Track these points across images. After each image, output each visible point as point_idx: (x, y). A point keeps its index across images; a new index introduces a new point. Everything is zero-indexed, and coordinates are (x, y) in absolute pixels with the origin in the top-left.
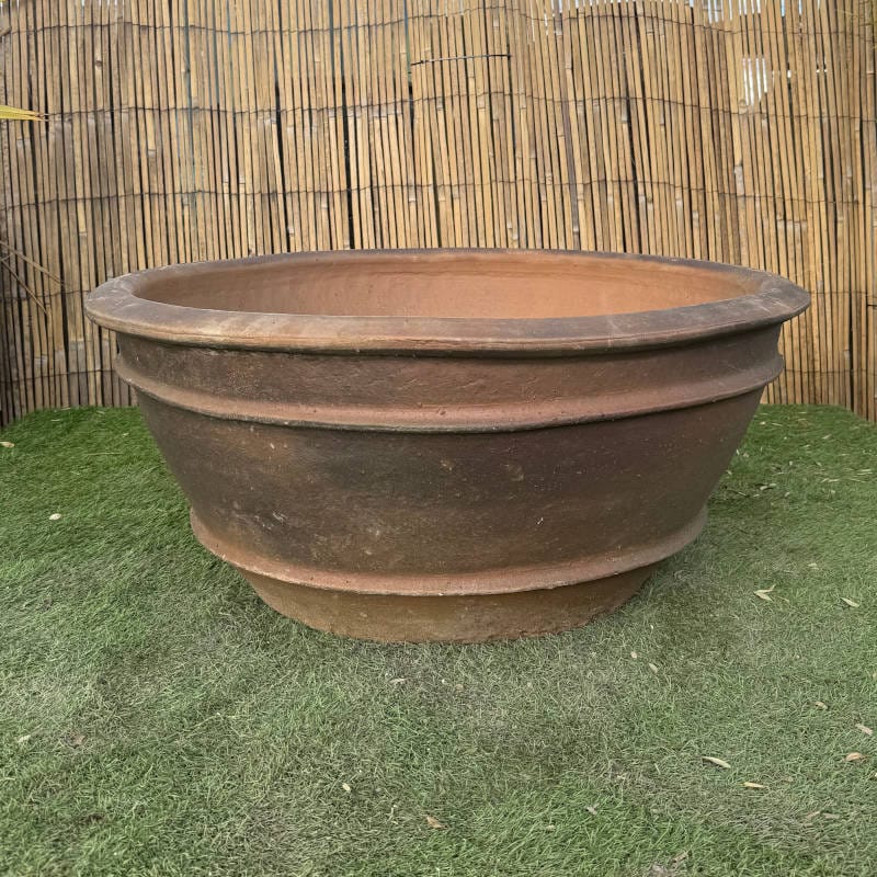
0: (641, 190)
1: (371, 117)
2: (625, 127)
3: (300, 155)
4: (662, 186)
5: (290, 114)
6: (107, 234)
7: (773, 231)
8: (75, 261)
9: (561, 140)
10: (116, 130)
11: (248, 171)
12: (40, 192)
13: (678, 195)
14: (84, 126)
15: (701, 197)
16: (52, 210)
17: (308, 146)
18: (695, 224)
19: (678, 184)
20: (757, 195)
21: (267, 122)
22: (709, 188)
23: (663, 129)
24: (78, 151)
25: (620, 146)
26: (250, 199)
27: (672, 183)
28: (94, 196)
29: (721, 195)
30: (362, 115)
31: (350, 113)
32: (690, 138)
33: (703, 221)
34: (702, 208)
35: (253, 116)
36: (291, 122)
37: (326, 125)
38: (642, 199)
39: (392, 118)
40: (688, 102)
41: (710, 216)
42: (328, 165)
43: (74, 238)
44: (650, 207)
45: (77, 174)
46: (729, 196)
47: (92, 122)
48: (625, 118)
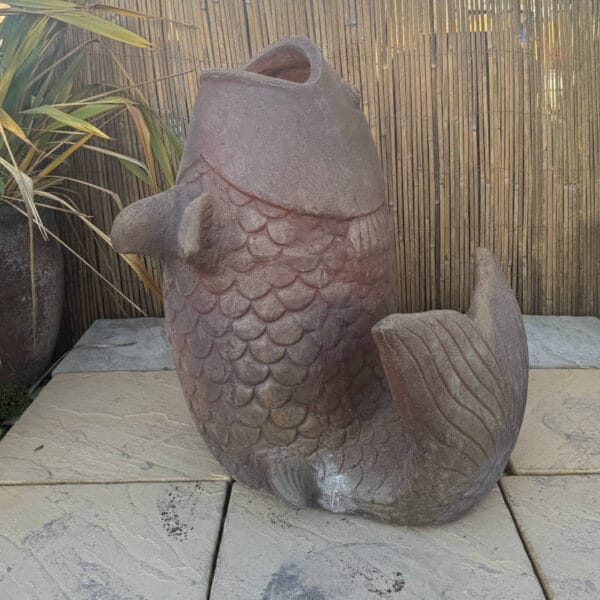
0: (482, 176)
2: (475, 133)
9: (431, 145)
13: (507, 174)
15: (521, 174)
18: (516, 192)
19: (507, 167)
22: (527, 168)
29: (534, 171)
32: (516, 136)
33: (521, 190)
34: (521, 181)
38: (483, 181)
40: (517, 110)
44: (488, 185)
48: (475, 128)
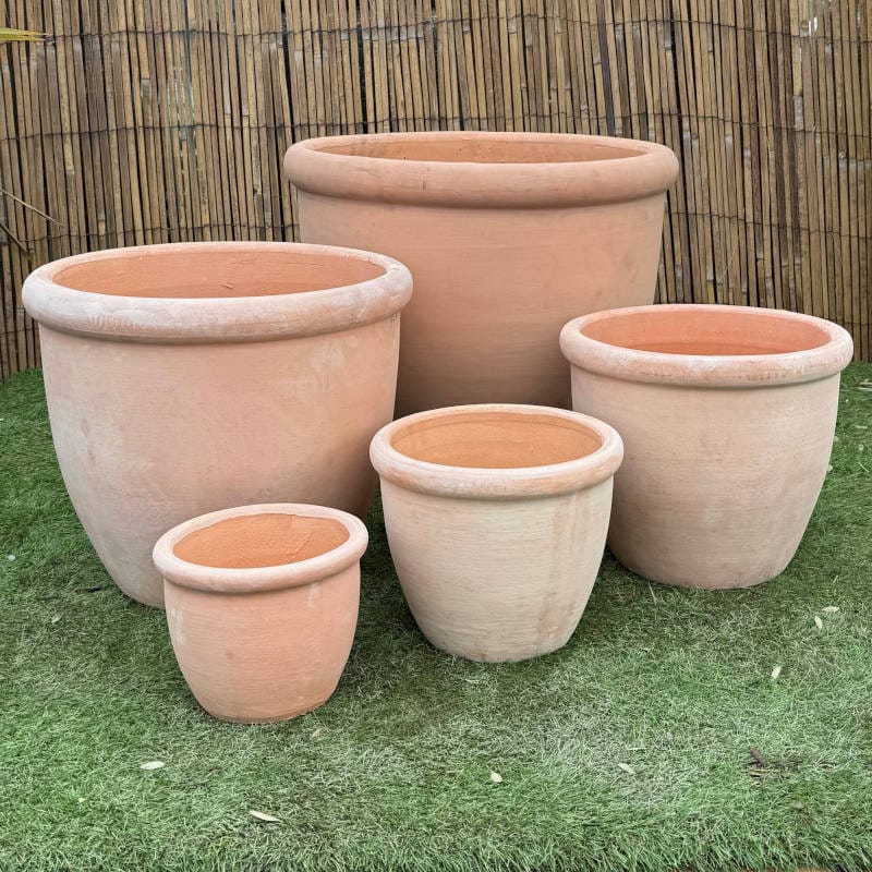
1: (389, 40)
3: (310, 83)
4: (709, 120)
5: (299, 37)
6: (98, 172)
7: (834, 171)
8: (62, 202)
10: (105, 57)
11: (252, 100)
12: (21, 125)
14: (70, 53)
16: (35, 145)
17: (319, 73)
20: (818, 130)
21: (273, 47)
23: (711, 57)
24: (63, 81)
25: (663, 75)
26: (254, 134)
27: (721, 116)
28: (83, 130)
30: (380, 38)
31: (366, 37)
35: (257, 39)
36: (300, 46)
37: (339, 50)
39: (413, 42)
41: (763, 154)
42: (341, 94)
43: (60, 177)
45: (62, 104)
46: (786, 132)
47: (78, 47)
